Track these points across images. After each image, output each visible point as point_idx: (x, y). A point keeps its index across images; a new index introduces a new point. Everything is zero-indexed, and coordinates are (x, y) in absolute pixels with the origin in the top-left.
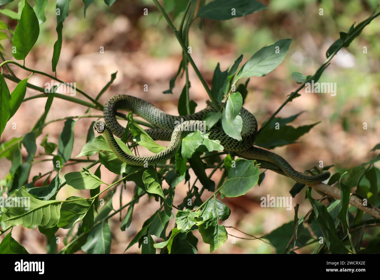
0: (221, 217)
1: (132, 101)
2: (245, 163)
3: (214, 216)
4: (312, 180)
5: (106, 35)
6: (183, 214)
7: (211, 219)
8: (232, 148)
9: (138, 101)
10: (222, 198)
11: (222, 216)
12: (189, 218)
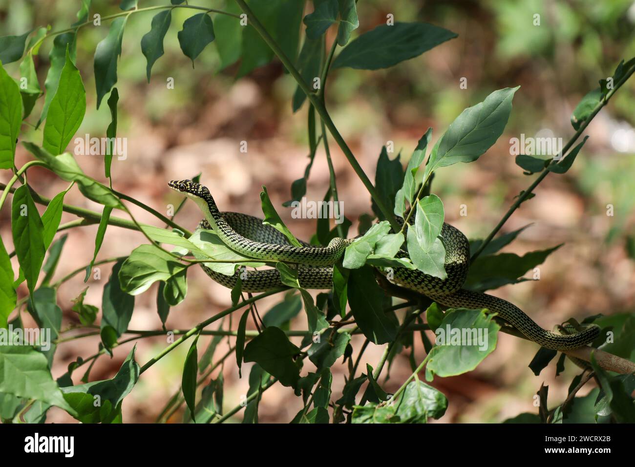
0: (432, 412)
1: (240, 221)
2: (467, 315)
3: (420, 412)
4: (571, 341)
5: (222, 112)
6: (364, 412)
7: (416, 416)
8: (437, 287)
9: (252, 221)
10: (430, 378)
11: (434, 411)
12: (376, 418)
